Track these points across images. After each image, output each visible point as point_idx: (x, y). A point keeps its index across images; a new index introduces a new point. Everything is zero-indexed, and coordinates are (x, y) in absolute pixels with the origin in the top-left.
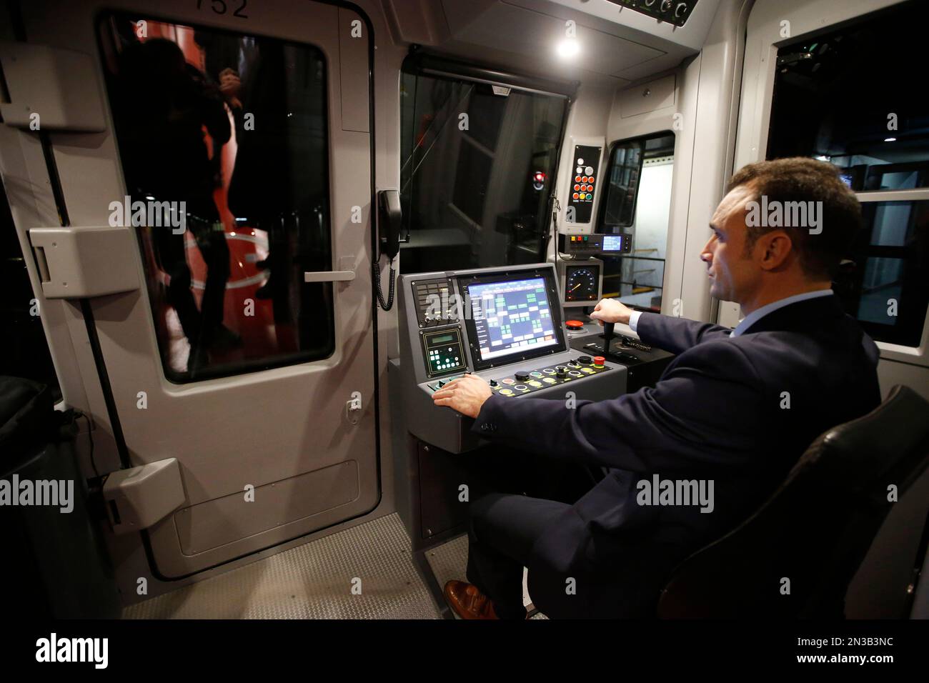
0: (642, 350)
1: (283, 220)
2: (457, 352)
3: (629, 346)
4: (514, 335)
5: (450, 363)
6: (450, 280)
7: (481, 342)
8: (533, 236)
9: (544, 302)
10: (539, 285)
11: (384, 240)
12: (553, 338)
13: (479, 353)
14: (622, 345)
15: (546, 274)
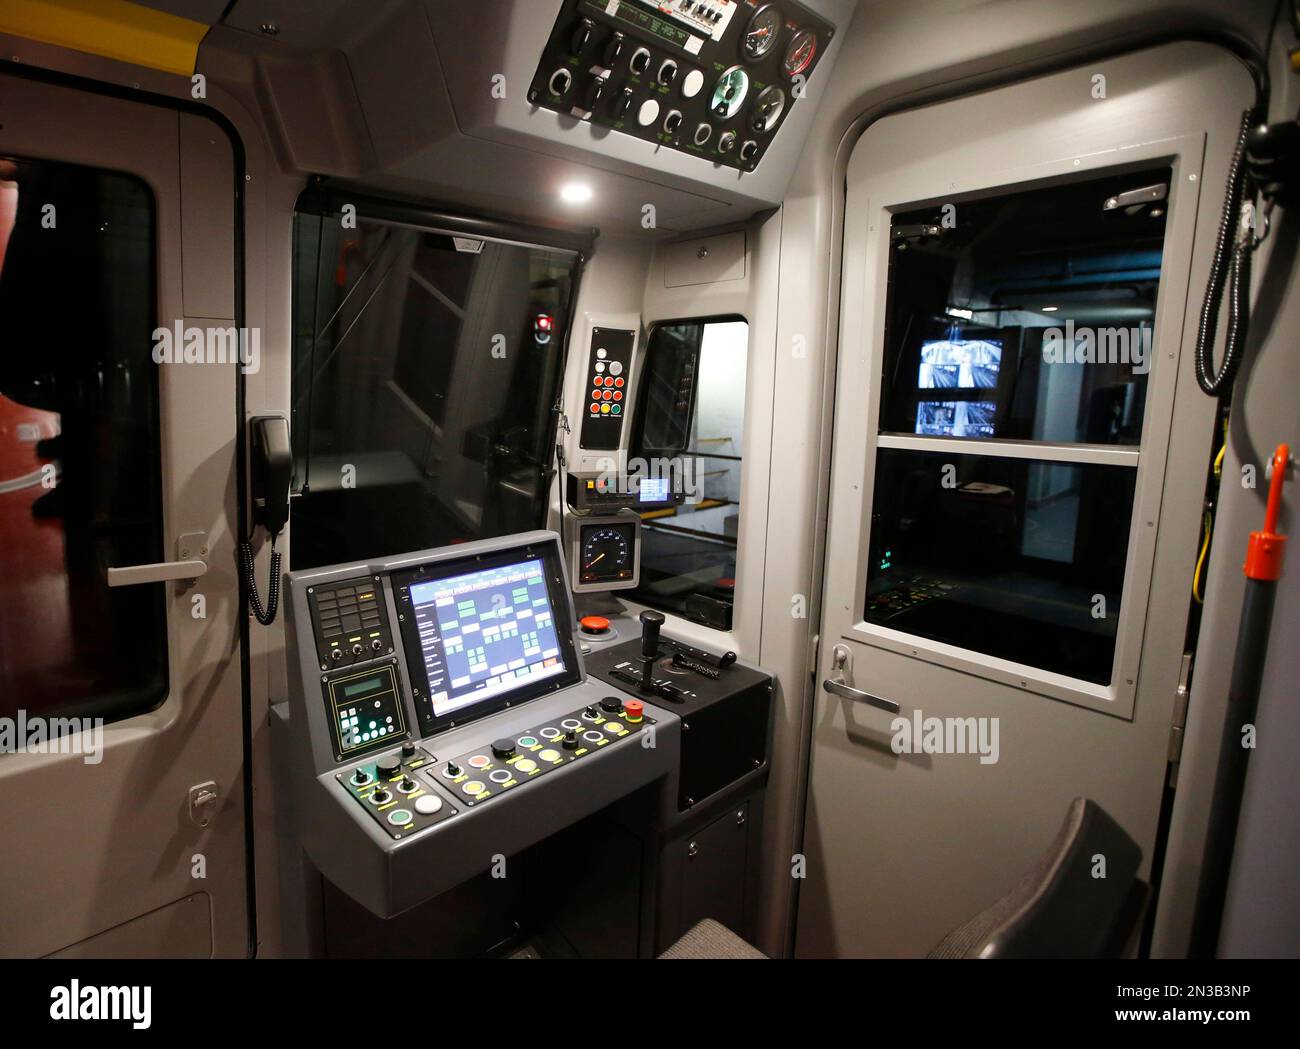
0: (704, 675)
1: (100, 375)
2: (389, 708)
3: (684, 667)
4: (492, 663)
5: (377, 728)
6: (377, 578)
7: (434, 683)
8: (527, 464)
9: (543, 601)
10: (533, 572)
11: (261, 502)
12: (558, 661)
13: (430, 704)
14: (673, 665)
15: (544, 552)
